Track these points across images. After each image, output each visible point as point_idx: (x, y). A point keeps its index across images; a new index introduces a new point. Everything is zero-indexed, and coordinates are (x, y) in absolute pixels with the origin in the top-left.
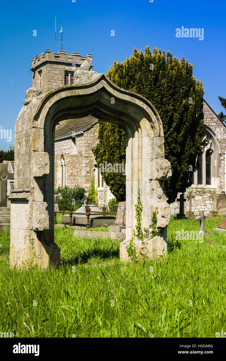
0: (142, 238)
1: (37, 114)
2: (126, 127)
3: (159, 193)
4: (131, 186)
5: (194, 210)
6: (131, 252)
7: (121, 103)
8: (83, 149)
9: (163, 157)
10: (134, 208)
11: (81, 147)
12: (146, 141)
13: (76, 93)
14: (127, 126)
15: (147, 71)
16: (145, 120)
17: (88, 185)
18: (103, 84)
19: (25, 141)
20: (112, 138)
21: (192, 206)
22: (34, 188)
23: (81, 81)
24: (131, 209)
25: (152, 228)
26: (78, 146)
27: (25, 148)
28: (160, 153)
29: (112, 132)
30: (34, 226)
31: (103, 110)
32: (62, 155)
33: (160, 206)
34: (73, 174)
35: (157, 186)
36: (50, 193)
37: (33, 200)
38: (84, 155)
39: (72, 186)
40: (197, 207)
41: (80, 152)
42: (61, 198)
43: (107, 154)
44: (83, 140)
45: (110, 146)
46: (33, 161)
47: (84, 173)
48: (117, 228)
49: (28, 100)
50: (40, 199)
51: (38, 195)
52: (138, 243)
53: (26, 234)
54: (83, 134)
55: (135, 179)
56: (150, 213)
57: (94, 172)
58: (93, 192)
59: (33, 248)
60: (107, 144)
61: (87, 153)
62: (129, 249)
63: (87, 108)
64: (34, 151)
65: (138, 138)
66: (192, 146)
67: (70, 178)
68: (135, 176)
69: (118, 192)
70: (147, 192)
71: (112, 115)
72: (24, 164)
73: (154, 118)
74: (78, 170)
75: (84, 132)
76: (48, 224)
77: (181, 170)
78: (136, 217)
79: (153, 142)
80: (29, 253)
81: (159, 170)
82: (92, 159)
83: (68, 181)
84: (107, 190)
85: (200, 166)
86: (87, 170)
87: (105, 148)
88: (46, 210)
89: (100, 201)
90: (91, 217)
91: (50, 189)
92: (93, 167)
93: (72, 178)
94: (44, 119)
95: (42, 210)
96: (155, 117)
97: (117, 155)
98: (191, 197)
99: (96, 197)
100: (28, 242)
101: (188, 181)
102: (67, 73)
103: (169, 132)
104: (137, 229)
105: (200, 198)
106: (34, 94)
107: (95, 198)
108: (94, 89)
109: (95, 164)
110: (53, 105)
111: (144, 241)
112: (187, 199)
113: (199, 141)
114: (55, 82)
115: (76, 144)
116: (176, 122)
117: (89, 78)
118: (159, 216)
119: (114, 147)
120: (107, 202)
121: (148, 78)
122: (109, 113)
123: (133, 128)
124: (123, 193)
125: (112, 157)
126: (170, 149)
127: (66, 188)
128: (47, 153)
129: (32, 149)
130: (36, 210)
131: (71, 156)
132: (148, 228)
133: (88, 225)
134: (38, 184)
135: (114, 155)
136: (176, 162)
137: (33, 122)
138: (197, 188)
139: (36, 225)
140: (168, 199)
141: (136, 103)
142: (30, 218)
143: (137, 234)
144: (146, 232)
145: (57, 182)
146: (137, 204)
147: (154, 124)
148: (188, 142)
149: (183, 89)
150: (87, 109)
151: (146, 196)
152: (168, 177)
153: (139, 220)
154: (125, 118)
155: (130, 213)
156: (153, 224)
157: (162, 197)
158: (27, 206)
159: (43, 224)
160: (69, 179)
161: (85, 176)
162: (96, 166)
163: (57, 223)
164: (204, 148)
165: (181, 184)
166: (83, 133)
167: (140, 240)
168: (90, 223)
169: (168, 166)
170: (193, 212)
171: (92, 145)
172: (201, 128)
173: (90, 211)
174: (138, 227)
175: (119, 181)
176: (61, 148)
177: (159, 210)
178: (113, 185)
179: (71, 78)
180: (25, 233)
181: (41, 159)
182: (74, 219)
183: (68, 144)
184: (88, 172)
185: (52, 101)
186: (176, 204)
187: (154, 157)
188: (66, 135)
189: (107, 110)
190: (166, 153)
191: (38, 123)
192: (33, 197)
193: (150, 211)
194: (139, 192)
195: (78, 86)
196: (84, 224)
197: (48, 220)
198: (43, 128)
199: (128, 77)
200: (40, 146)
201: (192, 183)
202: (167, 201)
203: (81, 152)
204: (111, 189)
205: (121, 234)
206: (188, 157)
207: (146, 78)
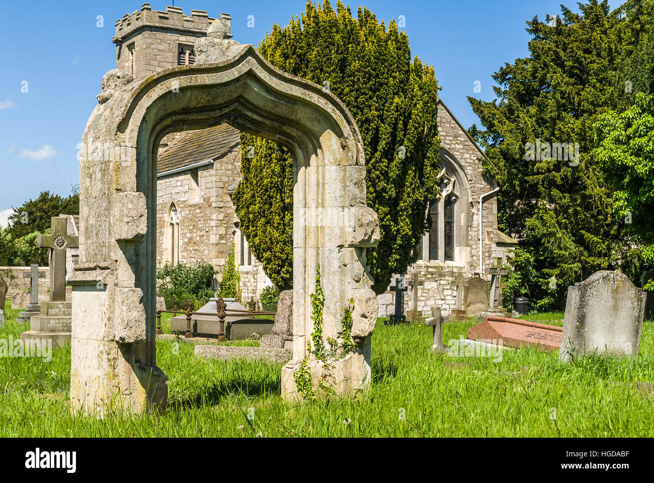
0: (325, 357)
1: (123, 119)
2: (293, 146)
3: (356, 271)
4: (303, 259)
5: (423, 307)
6: (302, 384)
7: (284, 100)
8: (213, 193)
9: (363, 204)
10: (309, 300)
11: (210, 188)
12: (332, 173)
13: (199, 80)
14: (296, 145)
15: (327, 47)
16: (330, 134)
17: (222, 261)
18: (251, 64)
19: (100, 171)
20: (268, 170)
21: (419, 300)
22: (116, 261)
23: (208, 59)
24: (302, 302)
25: (343, 338)
26: (203, 187)
27: (99, 185)
28: (359, 195)
29: (267, 160)
30: (116, 333)
31: (250, 114)
32: (173, 205)
33: (358, 295)
34: (194, 240)
35: (352, 258)
36: (147, 271)
37: (116, 285)
38: (214, 205)
39: (191, 263)
40: (428, 302)
41: (207, 199)
42: (170, 286)
43: (257, 202)
44: (212, 176)
45: (263, 186)
46: (116, 210)
47: (214, 239)
48: (278, 340)
49: (106, 94)
50: (129, 282)
51: (125, 274)
52: (316, 367)
53: (101, 348)
54: (212, 164)
55: (310, 245)
56: (338, 309)
57: (233, 236)
58: (231, 274)
59: (115, 376)
60: (257, 183)
61: (221, 200)
62: (299, 378)
63: (220, 109)
64: (117, 190)
65: (316, 168)
66: (419, 186)
67: (188, 248)
68: (311, 240)
69: (278, 273)
70: (332, 269)
71: (268, 122)
72: (98, 216)
73: (346, 129)
74: (203, 233)
75: (214, 160)
76: (143, 331)
77: (398, 231)
78: (312, 318)
79: (344, 176)
80: (108, 385)
81: (357, 227)
82: (230, 211)
83: (183, 254)
84: (257, 270)
85: (433, 224)
86: (220, 232)
87: (253, 189)
88: (140, 303)
89: (244, 291)
90: (227, 319)
91: (147, 263)
92: (231, 227)
93: (191, 249)
94: (137, 130)
95: (133, 302)
96: (348, 128)
97: (277, 203)
98: (415, 283)
99: (237, 284)
100: (105, 363)
101: (412, 252)
102: (182, 49)
103: (373, 160)
104: (313, 340)
105: (434, 285)
106: (118, 82)
107: (235, 285)
108: (234, 73)
109: (234, 222)
110: (154, 102)
111: (328, 362)
112: (410, 287)
113: (432, 177)
114: (159, 66)
115: (199, 183)
116: (384, 139)
117: (223, 53)
118: (355, 316)
119: (271, 188)
120: (257, 293)
121: (331, 59)
122: (261, 119)
123: (306, 147)
124: (288, 276)
125: (267, 206)
126: (375, 191)
127: (180, 266)
128: (142, 194)
129: (114, 186)
130: (121, 303)
131: (190, 206)
132: (336, 338)
133: (222, 335)
134: (124, 253)
135: (271, 204)
136: (389, 216)
137: (116, 135)
138: (428, 267)
139: (120, 332)
140: (373, 284)
141: (313, 101)
142: (109, 319)
143: (313, 349)
144: (332, 346)
145: (163, 256)
146: (314, 293)
147: (347, 141)
148: (410, 180)
149: (394, 78)
150: (219, 111)
151: (332, 277)
152: (372, 240)
153: (318, 322)
154: (292, 128)
155: (301, 310)
156: (344, 331)
157: (362, 280)
158: (104, 295)
159: (133, 331)
160: (185, 249)
161: (217, 244)
162: (236, 224)
163: (162, 333)
164: (442, 191)
165: (398, 257)
166: (212, 162)
167: (320, 361)
168: (225, 331)
169: (373, 220)
170: (421, 312)
171: (230, 185)
172: (435, 152)
173: (224, 308)
174: (316, 337)
175: (281, 253)
176: (170, 190)
177: (355, 304)
178: (269, 261)
179: (189, 58)
180: (99, 346)
181: (130, 206)
182: (195, 325)
183: (184, 183)
184: (221, 237)
185: (153, 96)
186: (388, 297)
187: (347, 204)
188: (180, 166)
189: (258, 114)
190: (370, 200)
191: (124, 137)
192: (114, 277)
193: (339, 305)
194: (318, 271)
195: (203, 67)
196: (215, 333)
197: (145, 323)
198: (135, 146)
199: (295, 56)
200: (128, 180)
201: (417, 256)
202: (371, 286)
203: (209, 198)
204: (265, 269)
205: (283, 350)
206: (411, 206)
207: (328, 59)
